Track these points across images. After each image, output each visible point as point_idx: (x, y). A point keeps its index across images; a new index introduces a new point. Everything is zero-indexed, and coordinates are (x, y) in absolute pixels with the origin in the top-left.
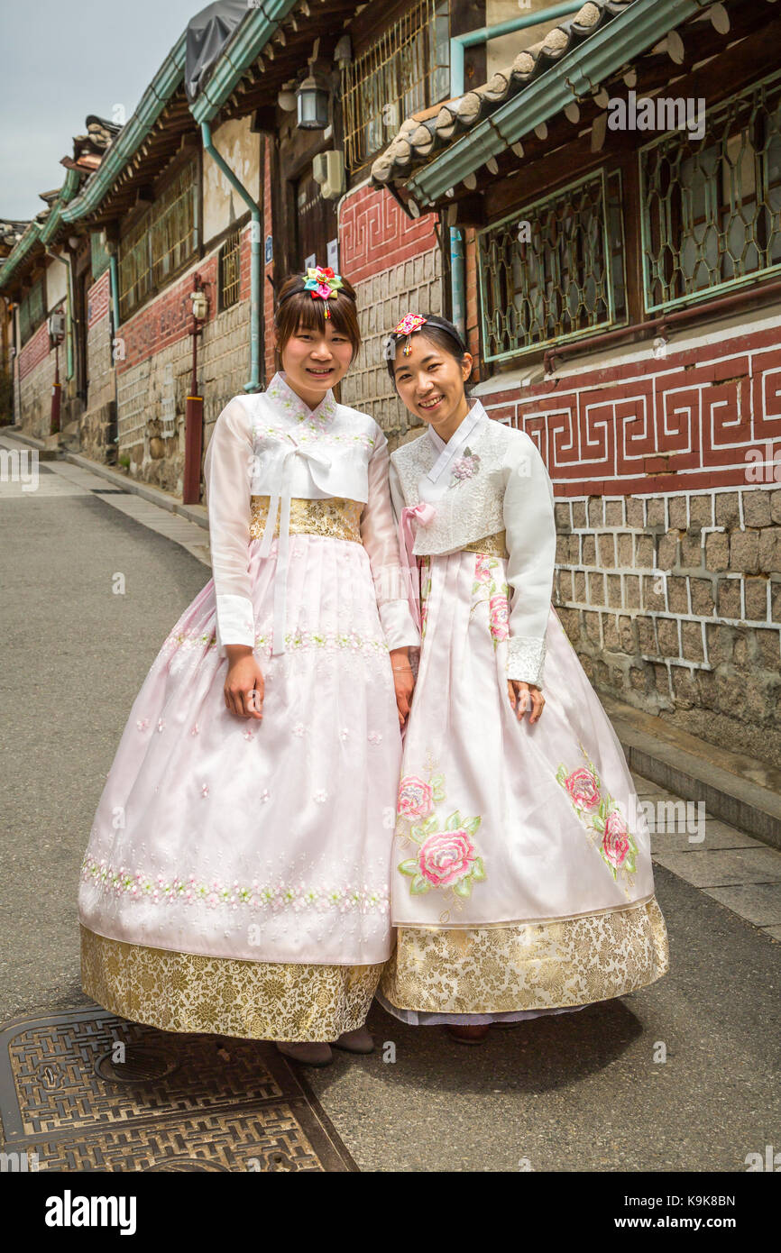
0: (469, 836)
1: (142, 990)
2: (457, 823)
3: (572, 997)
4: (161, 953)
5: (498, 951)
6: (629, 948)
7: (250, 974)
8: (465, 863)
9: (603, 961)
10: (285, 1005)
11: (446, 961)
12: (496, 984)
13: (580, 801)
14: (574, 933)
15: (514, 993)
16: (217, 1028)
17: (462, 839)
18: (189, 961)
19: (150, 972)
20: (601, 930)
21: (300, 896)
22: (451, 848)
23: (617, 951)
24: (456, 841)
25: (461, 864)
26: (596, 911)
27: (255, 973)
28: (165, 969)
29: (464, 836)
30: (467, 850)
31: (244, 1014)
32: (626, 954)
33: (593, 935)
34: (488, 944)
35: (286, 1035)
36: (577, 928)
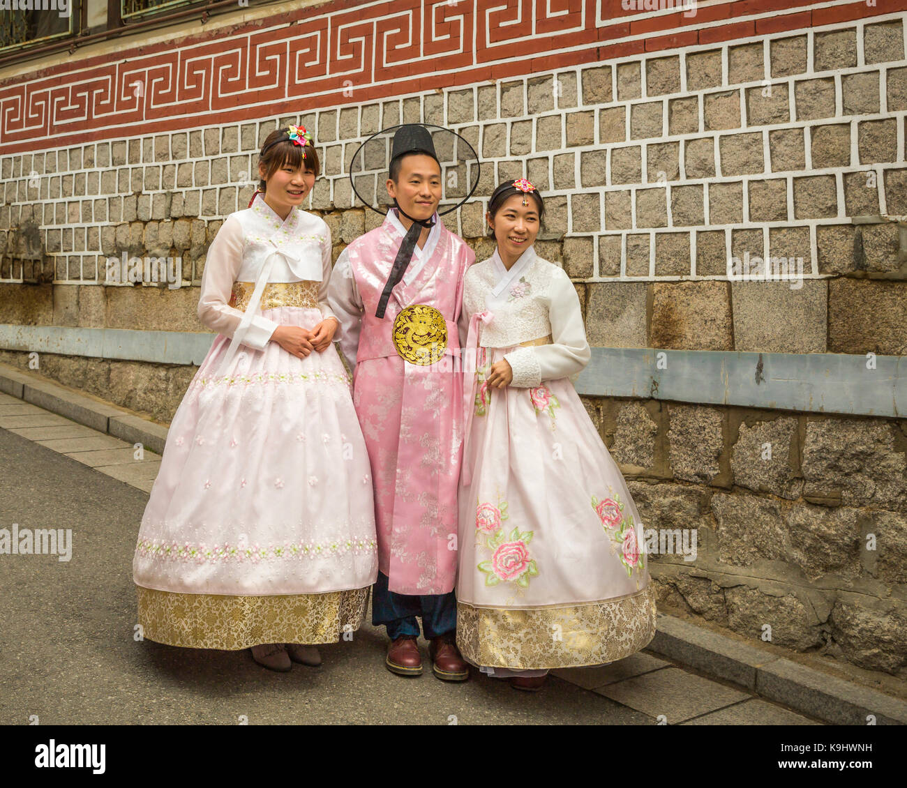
0: (525, 544)
1: (207, 626)
2: (518, 536)
3: (597, 658)
4: (222, 597)
5: (548, 625)
6: (637, 623)
7: (285, 603)
8: (524, 564)
9: (619, 633)
10: (307, 620)
11: (513, 631)
12: (546, 648)
13: (606, 521)
14: (599, 614)
15: (559, 655)
16: (263, 640)
17: (521, 547)
18: (245, 601)
19: (213, 612)
20: (617, 612)
21: (313, 548)
22: (514, 553)
23: (628, 626)
24: (517, 549)
25: (521, 564)
26: (614, 598)
27: (289, 602)
28: (226, 609)
29: (521, 544)
30: (524, 554)
31: (281, 628)
32: (634, 628)
33: (612, 615)
34: (541, 620)
35: (308, 640)
36: (601, 610)
